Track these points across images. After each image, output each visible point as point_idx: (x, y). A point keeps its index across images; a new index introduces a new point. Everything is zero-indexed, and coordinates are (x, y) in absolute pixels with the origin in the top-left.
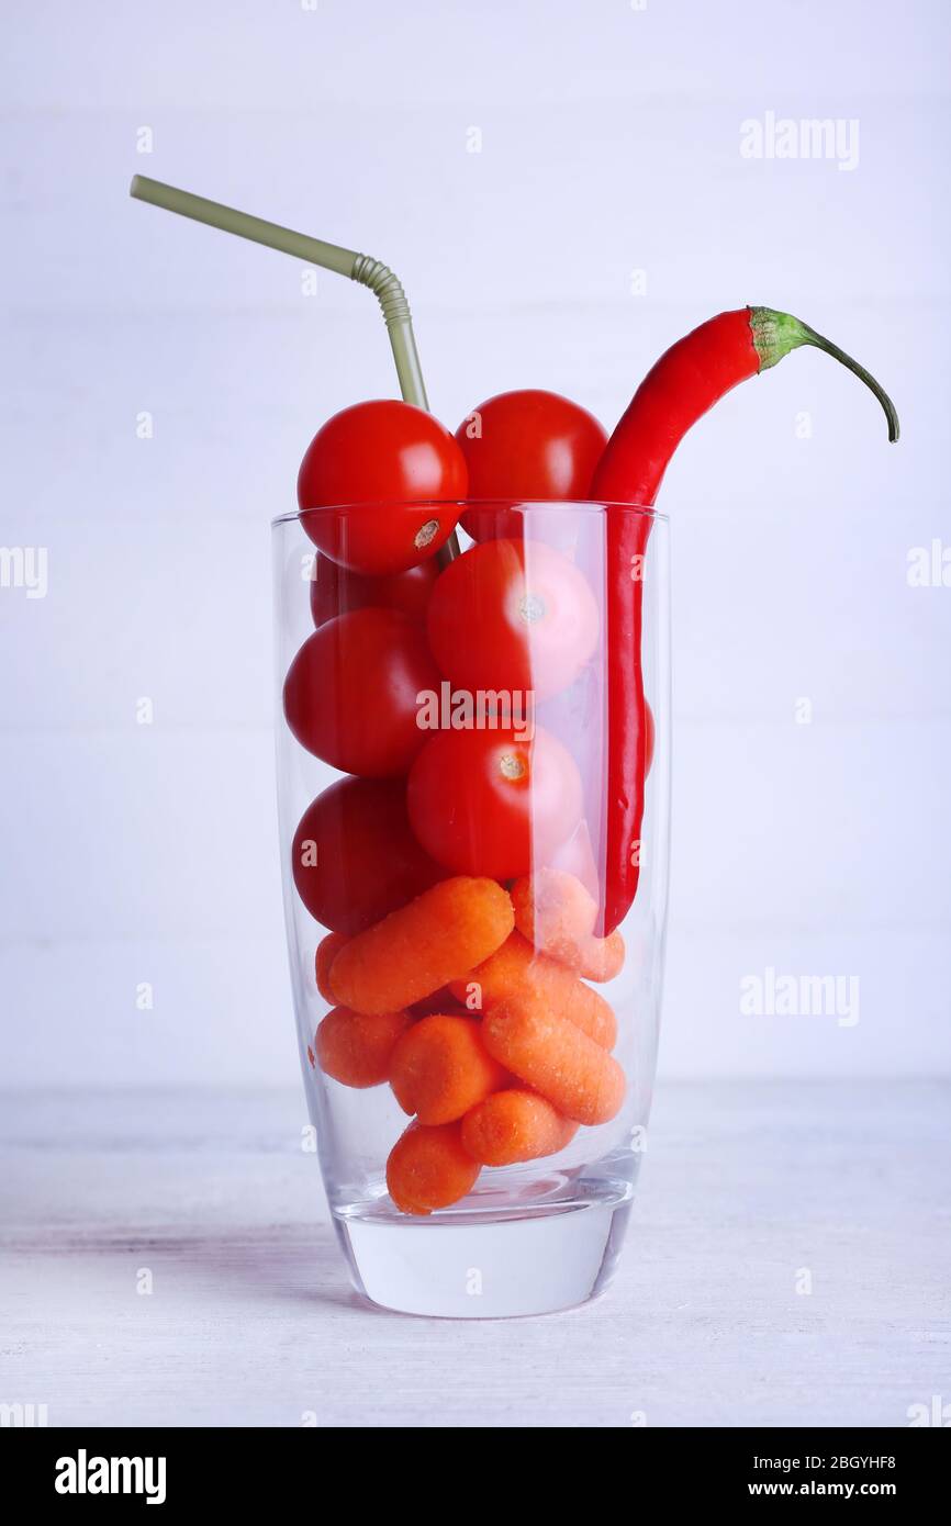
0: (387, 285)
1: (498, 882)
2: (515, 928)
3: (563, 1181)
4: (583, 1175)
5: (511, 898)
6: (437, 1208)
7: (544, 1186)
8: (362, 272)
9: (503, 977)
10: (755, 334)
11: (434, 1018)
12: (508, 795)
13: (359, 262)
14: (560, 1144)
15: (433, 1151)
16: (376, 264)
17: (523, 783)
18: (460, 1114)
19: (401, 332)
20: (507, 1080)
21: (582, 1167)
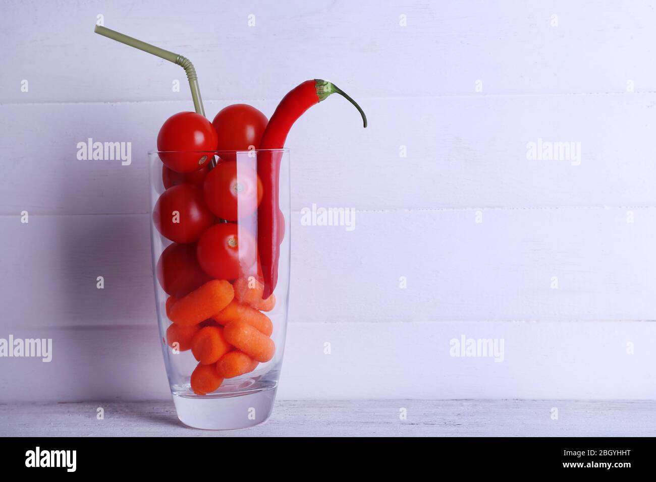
0: (188, 67)
1: (228, 280)
2: (235, 297)
3: (253, 382)
4: (260, 379)
5: (233, 287)
6: (208, 393)
7: (247, 384)
8: (180, 61)
9: (231, 313)
10: (317, 90)
11: (206, 328)
12: (231, 252)
13: (178, 58)
14: (251, 369)
15: (207, 374)
16: (185, 59)
17: (236, 249)
18: (215, 361)
19: (194, 84)
20: (233, 349)
21: (260, 376)
